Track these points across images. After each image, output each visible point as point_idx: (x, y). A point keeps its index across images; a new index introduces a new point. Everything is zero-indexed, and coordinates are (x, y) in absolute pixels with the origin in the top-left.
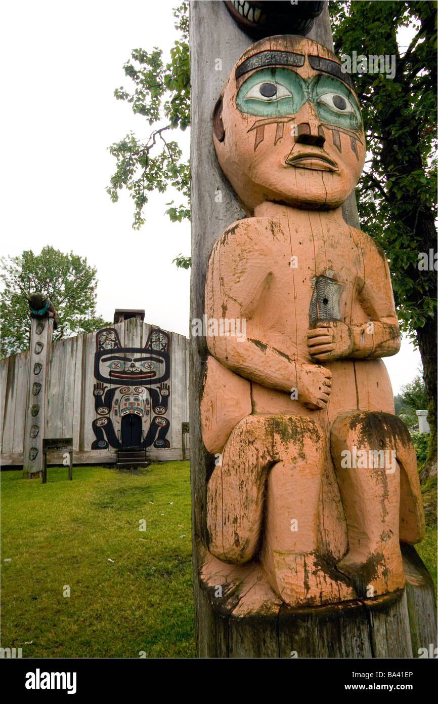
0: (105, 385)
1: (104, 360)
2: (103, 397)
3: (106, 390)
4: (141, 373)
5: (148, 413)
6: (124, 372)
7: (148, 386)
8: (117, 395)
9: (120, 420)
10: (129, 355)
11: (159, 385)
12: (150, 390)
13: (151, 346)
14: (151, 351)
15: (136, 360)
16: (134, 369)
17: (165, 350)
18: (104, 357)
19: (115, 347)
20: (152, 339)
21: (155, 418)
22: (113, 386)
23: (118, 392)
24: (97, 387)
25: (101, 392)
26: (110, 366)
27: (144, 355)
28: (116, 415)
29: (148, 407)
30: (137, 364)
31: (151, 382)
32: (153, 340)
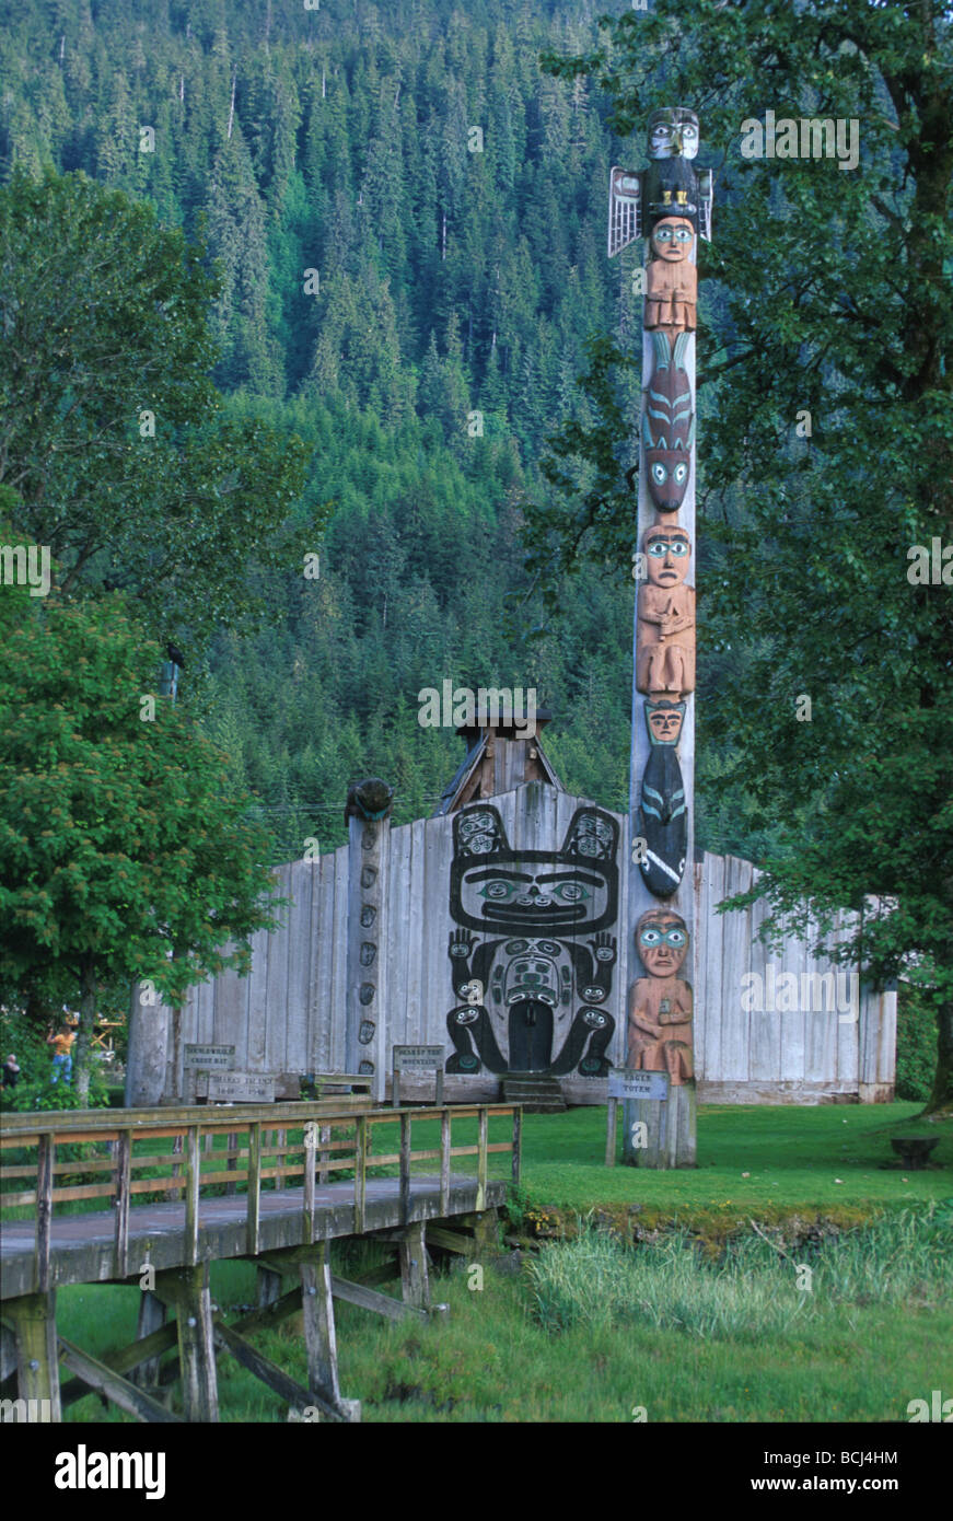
0: (474, 934)
1: (472, 879)
2: (469, 962)
3: (476, 945)
4: (554, 907)
5: (566, 998)
6: (514, 907)
7: (569, 939)
8: (500, 959)
9: (505, 1012)
10: (527, 868)
11: (592, 937)
12: (572, 947)
13: (575, 846)
14: (578, 859)
15: (542, 879)
16: (537, 900)
17: (607, 855)
18: (470, 872)
19: (494, 848)
20: (578, 830)
21: (583, 1011)
22: (490, 938)
23: (501, 949)
24: (455, 939)
25: (465, 951)
26: (485, 892)
27: (560, 868)
28: (498, 1001)
29: (568, 986)
30: (545, 889)
31: (573, 931)
32: (580, 834)
